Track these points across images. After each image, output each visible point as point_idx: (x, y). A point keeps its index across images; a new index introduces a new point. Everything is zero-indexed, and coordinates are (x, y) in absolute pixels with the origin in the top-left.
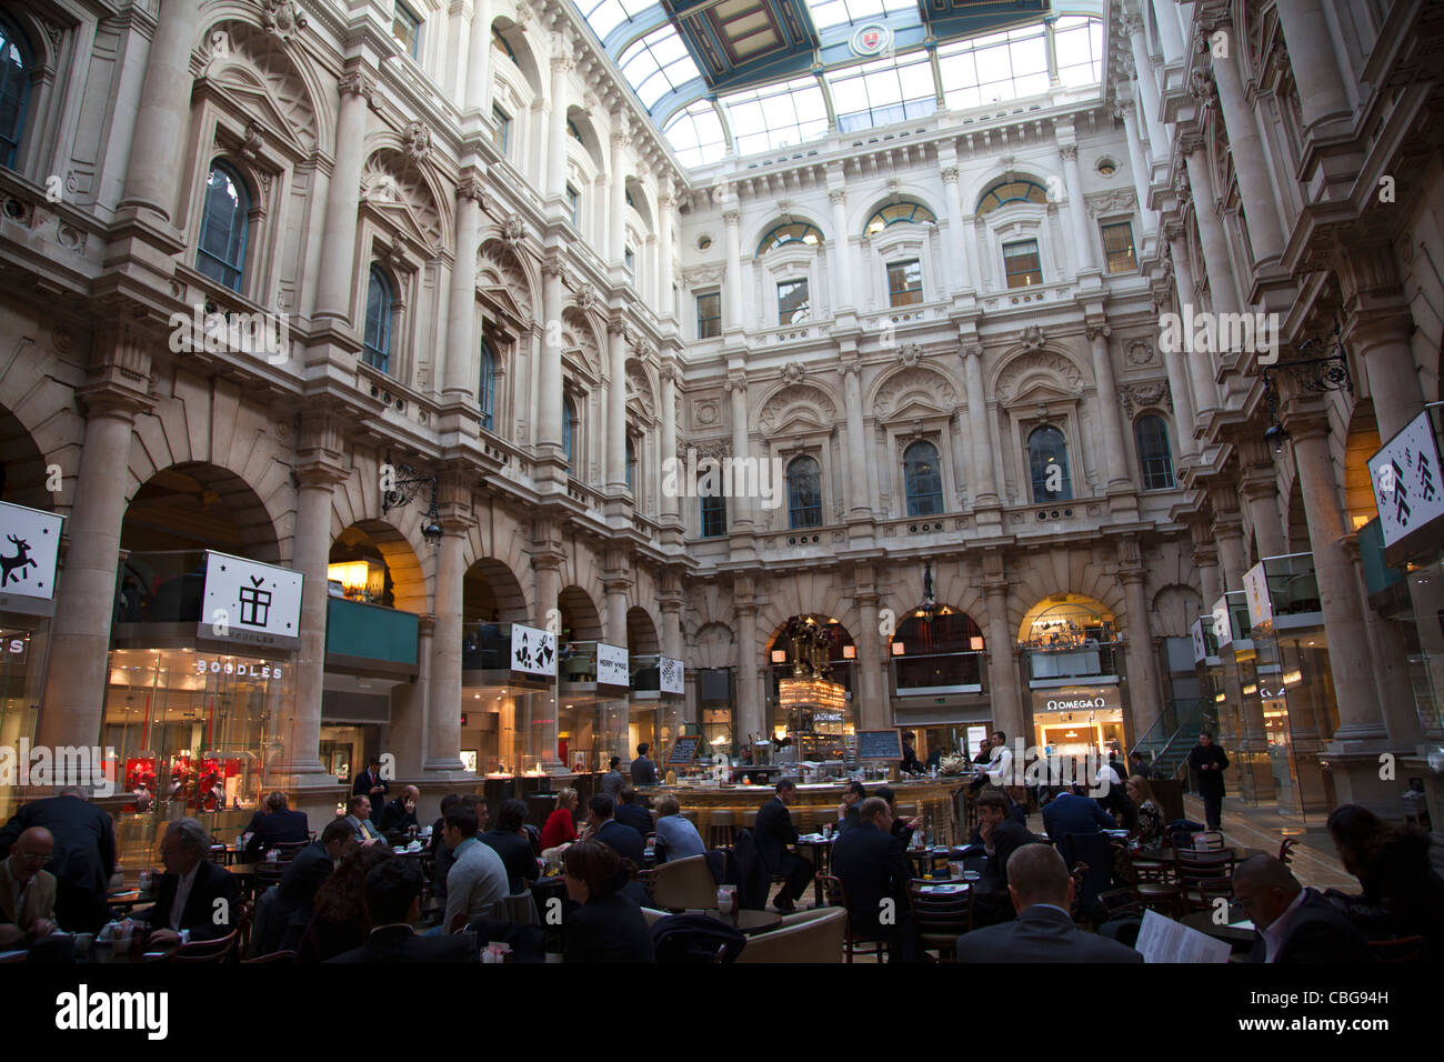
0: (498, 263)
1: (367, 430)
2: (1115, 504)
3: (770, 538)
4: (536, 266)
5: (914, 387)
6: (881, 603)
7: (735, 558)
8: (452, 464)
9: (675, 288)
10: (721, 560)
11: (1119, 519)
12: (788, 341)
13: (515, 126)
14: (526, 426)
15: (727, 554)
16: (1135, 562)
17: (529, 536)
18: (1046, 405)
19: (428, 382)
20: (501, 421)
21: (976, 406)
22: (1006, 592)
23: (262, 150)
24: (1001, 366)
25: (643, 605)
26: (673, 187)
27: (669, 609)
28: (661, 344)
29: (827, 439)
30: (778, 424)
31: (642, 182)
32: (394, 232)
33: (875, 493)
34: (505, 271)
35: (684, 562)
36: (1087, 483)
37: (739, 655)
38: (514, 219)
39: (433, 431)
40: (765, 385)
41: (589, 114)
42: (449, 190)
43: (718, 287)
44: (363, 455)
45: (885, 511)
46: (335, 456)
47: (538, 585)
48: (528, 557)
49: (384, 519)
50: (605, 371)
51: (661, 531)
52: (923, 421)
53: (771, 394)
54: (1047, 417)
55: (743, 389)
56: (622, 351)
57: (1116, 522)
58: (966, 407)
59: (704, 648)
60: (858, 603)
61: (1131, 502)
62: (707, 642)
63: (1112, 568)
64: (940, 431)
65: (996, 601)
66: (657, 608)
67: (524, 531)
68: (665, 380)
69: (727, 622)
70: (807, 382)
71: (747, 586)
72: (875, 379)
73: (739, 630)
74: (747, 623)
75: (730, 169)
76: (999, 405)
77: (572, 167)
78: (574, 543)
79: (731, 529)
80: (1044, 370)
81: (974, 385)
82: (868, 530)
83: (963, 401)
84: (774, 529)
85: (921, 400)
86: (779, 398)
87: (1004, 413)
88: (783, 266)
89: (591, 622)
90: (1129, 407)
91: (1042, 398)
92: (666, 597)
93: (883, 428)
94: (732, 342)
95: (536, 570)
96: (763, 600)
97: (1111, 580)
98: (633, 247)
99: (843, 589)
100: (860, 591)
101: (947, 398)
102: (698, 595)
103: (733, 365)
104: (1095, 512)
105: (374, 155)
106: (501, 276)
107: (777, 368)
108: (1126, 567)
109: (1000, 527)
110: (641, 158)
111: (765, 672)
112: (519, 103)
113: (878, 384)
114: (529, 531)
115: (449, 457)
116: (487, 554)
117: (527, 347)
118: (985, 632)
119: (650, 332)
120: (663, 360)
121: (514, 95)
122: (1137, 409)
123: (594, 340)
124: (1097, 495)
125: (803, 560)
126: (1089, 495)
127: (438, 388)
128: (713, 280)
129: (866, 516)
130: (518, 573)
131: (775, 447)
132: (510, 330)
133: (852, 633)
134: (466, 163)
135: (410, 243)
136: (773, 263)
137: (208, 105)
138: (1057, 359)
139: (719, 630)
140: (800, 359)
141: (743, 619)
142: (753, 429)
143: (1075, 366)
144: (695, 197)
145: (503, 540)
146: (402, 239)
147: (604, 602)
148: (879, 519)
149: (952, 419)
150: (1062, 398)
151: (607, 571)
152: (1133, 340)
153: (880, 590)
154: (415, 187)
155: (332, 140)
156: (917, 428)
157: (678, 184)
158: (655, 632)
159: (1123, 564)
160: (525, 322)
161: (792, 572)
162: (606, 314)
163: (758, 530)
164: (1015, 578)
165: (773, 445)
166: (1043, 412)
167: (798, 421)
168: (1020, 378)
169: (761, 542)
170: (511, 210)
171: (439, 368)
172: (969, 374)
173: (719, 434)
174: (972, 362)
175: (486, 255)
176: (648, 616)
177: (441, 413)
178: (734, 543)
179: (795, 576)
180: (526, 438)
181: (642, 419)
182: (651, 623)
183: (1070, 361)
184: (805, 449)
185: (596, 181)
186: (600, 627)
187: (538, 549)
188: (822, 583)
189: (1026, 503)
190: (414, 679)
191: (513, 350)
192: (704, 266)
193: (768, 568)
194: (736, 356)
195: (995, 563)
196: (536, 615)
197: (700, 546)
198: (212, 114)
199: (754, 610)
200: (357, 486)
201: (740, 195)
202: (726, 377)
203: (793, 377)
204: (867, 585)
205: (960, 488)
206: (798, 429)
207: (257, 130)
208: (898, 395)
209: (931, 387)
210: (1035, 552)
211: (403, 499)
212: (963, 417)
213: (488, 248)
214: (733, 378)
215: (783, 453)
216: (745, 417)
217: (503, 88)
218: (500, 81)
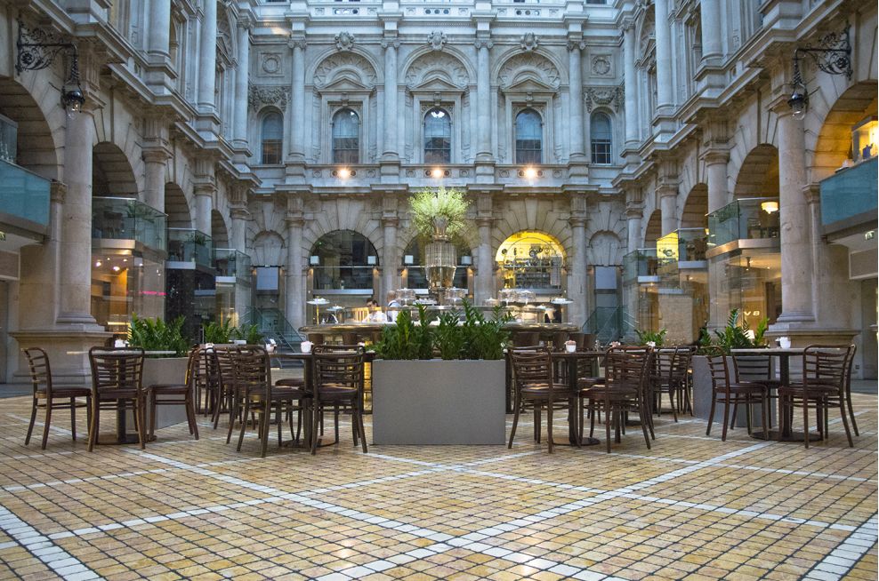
2: (573, 170)
3: (317, 169)
5: (437, 66)
6: (400, 226)
7: (289, 181)
10: (277, 183)
11: (576, 181)
12: (340, 14)
14: (139, 32)
15: (283, 178)
16: (583, 212)
17: (141, 132)
18: (533, 94)
21: (483, 86)
22: (492, 224)
24: (504, 60)
25: (220, 209)
27: (237, 216)
29: (367, 97)
30: (328, 81)
33: (402, 143)
35: (250, 180)
36: (555, 154)
37: (289, 256)
45: (408, 158)
47: (148, 176)
48: (140, 150)
51: (235, 152)
52: (442, 93)
53: (325, 56)
54: (533, 103)
55: (303, 48)
57: (573, 183)
58: (476, 87)
59: (260, 251)
60: (383, 223)
61: (584, 170)
62: (263, 246)
63: (566, 216)
64: (454, 103)
65: (485, 231)
66: (229, 214)
67: (137, 127)
69: (279, 232)
72: (409, 56)
73: (289, 238)
74: (296, 232)
76: (499, 88)
78: (175, 146)
79: (285, 158)
80: (533, 68)
81: (483, 71)
82: (395, 169)
83: (473, 82)
84: (320, 162)
85: (441, 77)
86: (330, 60)
87: (502, 95)
90: (589, 104)
91: (530, 88)
92: (235, 206)
93: (411, 94)
94: (296, 8)
95: (146, 163)
97: (564, 224)
99: (372, 213)
100: (386, 215)
101: (460, 78)
102: (258, 209)
103: (296, 27)
104: (558, 176)
107: (332, 36)
108: (576, 215)
109: (493, 177)
111: (307, 271)
113: (411, 60)
114: (141, 126)
118: (474, 252)
122: (595, 106)
124: (560, 163)
125: (344, 188)
126: (554, 162)
129: (395, 159)
131: (325, 99)
133: (377, 246)
138: (544, 61)
139: (273, 237)
140: (351, 31)
141: (293, 230)
142: (309, 82)
143: (556, 68)
147: (193, 203)
148: (403, 163)
149: (463, 95)
150: (543, 90)
151: (196, 176)
152: (598, 56)
153: (400, 216)
156: (437, 97)
158: (227, 233)
159: (574, 213)
164: (499, 216)
165: (323, 97)
166: (530, 99)
167: (345, 80)
168: (515, 71)
169: (310, 172)
172: (480, 62)
174: (483, 53)
176: (222, 219)
178: (289, 170)
179: (336, 200)
180: (140, 41)
182: (224, 225)
183: (553, 64)
184: (349, 103)
186: (190, 221)
188: (357, 207)
189: (511, 163)
190: (48, 240)
193: (315, 192)
194: (299, 20)
195: (486, 203)
197: (261, 171)
199: (301, 222)
202: (290, 36)
204: (392, 211)
205: (465, 147)
206: (345, 87)
208: (424, 71)
209: (450, 69)
210: (515, 199)
212: (472, 95)
214: (296, 38)
215: (331, 104)
216: (303, 72)
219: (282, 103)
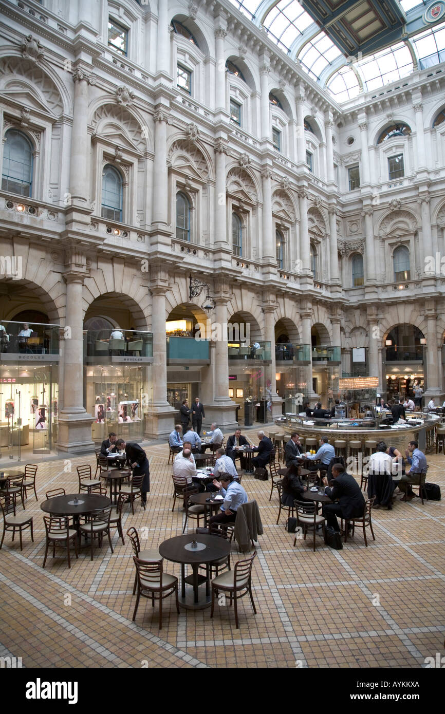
0: (239, 177)
1: (179, 267)
3: (384, 287)
4: (258, 174)
7: (367, 297)
8: (219, 275)
9: (335, 166)
10: (360, 298)
12: (393, 188)
13: (244, 109)
14: (257, 249)
15: (364, 295)
17: (260, 299)
19: (207, 240)
20: (245, 250)
23: (123, 158)
25: (321, 322)
26: (332, 115)
27: (335, 322)
28: (328, 197)
29: (413, 237)
30: (388, 230)
31: (315, 117)
32: (186, 177)
34: (243, 180)
35: (341, 301)
37: (370, 341)
38: (243, 156)
39: (211, 261)
40: (382, 211)
41: (282, 91)
42: (210, 150)
43: (358, 163)
44: (179, 277)
46: (165, 281)
47: (266, 320)
48: (260, 308)
49: (191, 302)
50: (298, 217)
51: (331, 286)
53: (384, 216)
55: (371, 215)
56: (306, 205)
59: (353, 338)
60: (427, 318)
62: (355, 336)
66: (329, 321)
67: (258, 297)
68: (331, 214)
69: (364, 327)
70: (403, 209)
71: (373, 310)
72: (438, 205)
73: (369, 331)
75: (362, 101)
77: (276, 120)
78: (284, 299)
79: (366, 283)
82: (432, 282)
84: (386, 282)
86: (389, 217)
88: (390, 149)
89: (294, 332)
92: (333, 317)
94: (365, 191)
95: (264, 314)
96: (381, 316)
98: (311, 150)
99: (420, 311)
100: (428, 312)
102: (351, 314)
103: (365, 203)
105: (174, 143)
106: (241, 183)
107: (387, 203)
110: (313, 105)
111: (382, 350)
112: (245, 97)
113: (439, 207)
114: (261, 296)
115: (217, 272)
116: (240, 310)
117: (255, 213)
119: (321, 192)
120: (329, 204)
121: (242, 93)
123: (291, 202)
125: (400, 297)
127: (212, 241)
128: (355, 160)
130: (255, 316)
131: (387, 242)
132: (246, 207)
133: (424, 333)
134: (217, 136)
135: (194, 180)
136: (385, 148)
137: (99, 145)
139: (361, 330)
140: (398, 197)
141: (372, 326)
142: (376, 234)
144: (345, 117)
145: (248, 302)
146: (189, 179)
147: (300, 323)
148: (439, 276)
151: (301, 309)
153: (438, 312)
154: (195, 153)
155: (153, 144)
157: (334, 114)
158: (328, 333)
160: (254, 203)
161: (394, 303)
162: (296, 189)
163: (378, 283)
165: (385, 241)
167: (398, 229)
169: (380, 289)
170: (242, 151)
171: (212, 232)
173: (360, 237)
175: (233, 175)
176: (324, 326)
177: (214, 252)
178: (367, 290)
179: (396, 305)
180: (257, 255)
181: (319, 235)
182: (326, 329)
184: (401, 242)
185: (289, 124)
187: (265, 304)
188: (410, 309)
190: (208, 365)
191: (249, 216)
192: (350, 153)
193: (383, 301)
194: (366, 198)
196: (265, 333)
197: (352, 292)
198: (101, 148)
199: (377, 322)
200: (178, 290)
201: (367, 114)
202: (362, 209)
203: (395, 206)
204: (432, 310)
206: (398, 233)
207: (119, 150)
211: (197, 293)
213: (233, 172)
214: (366, 209)
215: (391, 245)
216: (372, 229)
217: (235, 91)
218: (234, 88)
219: (362, 250)
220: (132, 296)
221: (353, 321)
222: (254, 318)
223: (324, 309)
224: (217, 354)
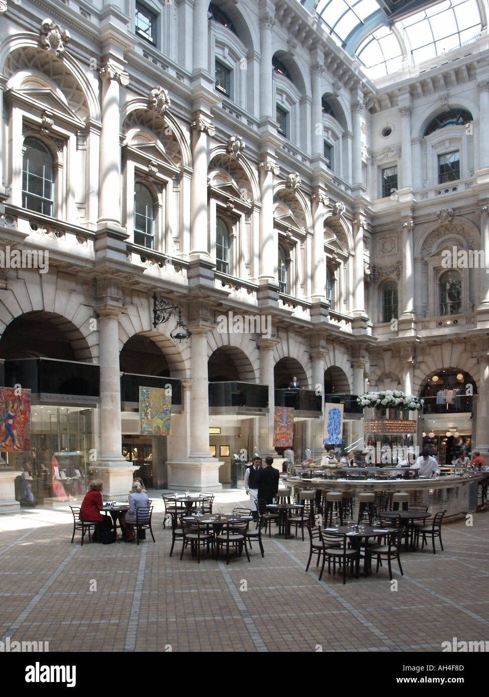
4: (254, 167)
7: (402, 335)
8: (195, 296)
9: (365, 166)
10: (392, 336)
12: (443, 194)
13: (235, 75)
14: (251, 268)
19: (179, 249)
23: (53, 128)
25: (338, 365)
26: (362, 95)
27: (356, 366)
30: (434, 250)
31: (337, 96)
32: (148, 162)
34: (232, 174)
35: (366, 339)
39: (185, 277)
40: (426, 225)
41: (292, 55)
42: (185, 129)
43: (396, 161)
44: (138, 296)
46: (117, 300)
47: (261, 359)
48: (254, 343)
49: (155, 330)
50: (310, 228)
53: (430, 231)
55: (411, 229)
60: (480, 360)
66: (349, 366)
68: (355, 228)
69: (397, 372)
70: (455, 222)
71: (408, 352)
74: (408, 373)
77: (282, 95)
78: (287, 333)
79: (400, 317)
84: (428, 317)
86: (435, 234)
88: (441, 143)
92: (354, 360)
94: (404, 199)
95: (260, 351)
96: (420, 359)
98: (331, 141)
105: (130, 115)
106: (229, 177)
107: (434, 213)
110: (336, 79)
112: (237, 59)
116: (226, 344)
117: (249, 219)
119: (343, 198)
121: (232, 53)
123: (301, 209)
127: (186, 252)
128: (392, 157)
130: (247, 352)
131: (431, 266)
132: (236, 210)
134: (195, 109)
135: (159, 167)
136: (435, 141)
139: (391, 377)
140: (451, 206)
142: (417, 254)
144: (380, 99)
145: (237, 335)
146: (154, 165)
151: (311, 347)
155: (98, 112)
157: (365, 94)
158: (347, 379)
160: (247, 205)
161: (438, 343)
162: (309, 191)
163: (417, 318)
165: (429, 264)
169: (420, 325)
171: (186, 240)
173: (394, 259)
175: (217, 165)
177: (189, 267)
178: (402, 327)
179: (440, 345)
180: (251, 274)
181: (338, 255)
182: (344, 375)
185: (300, 102)
187: (261, 338)
188: (458, 349)
191: (240, 222)
192: (386, 148)
193: (423, 341)
194: (406, 207)
196: (260, 375)
197: (381, 329)
199: (412, 366)
200: (136, 314)
201: (412, 95)
202: (399, 222)
203: (445, 219)
207: (47, 116)
211: (164, 318)
213: (217, 160)
214: (404, 222)
216: (412, 248)
217: (223, 49)
218: (221, 45)
219: (396, 275)
220: (69, 317)
221: (382, 366)
222: (246, 356)
223: (343, 349)
224: (193, 399)
